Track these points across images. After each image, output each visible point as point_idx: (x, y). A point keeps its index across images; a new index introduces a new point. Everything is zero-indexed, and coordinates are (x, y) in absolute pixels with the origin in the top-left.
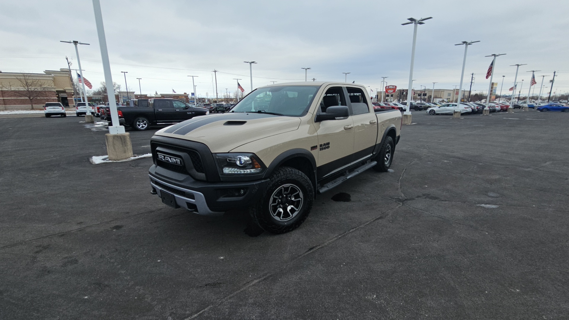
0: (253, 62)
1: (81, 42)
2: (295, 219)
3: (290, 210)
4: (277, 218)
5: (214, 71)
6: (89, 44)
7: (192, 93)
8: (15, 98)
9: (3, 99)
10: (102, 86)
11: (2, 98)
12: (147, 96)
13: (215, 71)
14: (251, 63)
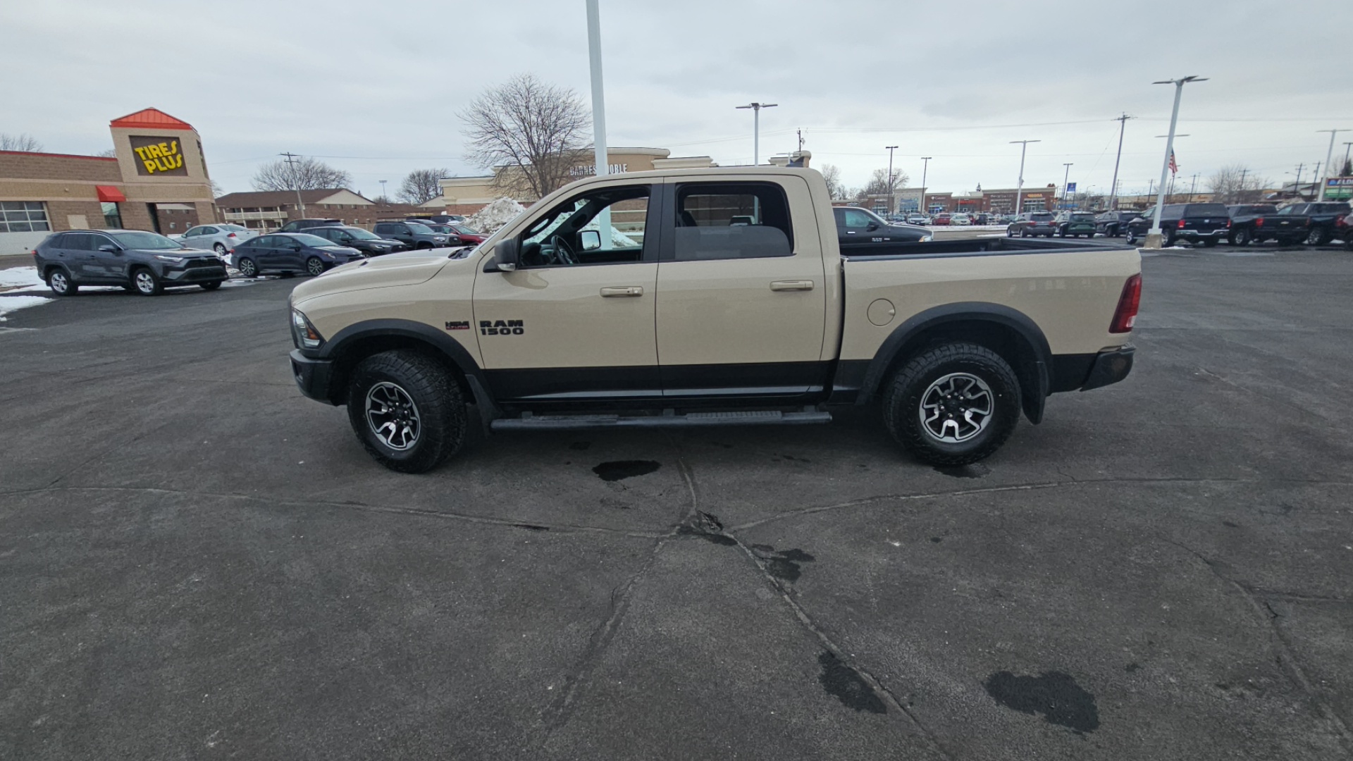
0: (1189, 79)
1: (766, 104)
2: (410, 452)
3: (405, 434)
4: (382, 438)
5: (1122, 117)
6: (776, 105)
7: (1075, 184)
8: (723, 208)
9: (710, 210)
10: (875, 179)
11: (708, 209)
12: (953, 195)
13: (1124, 119)
14: (1180, 84)
